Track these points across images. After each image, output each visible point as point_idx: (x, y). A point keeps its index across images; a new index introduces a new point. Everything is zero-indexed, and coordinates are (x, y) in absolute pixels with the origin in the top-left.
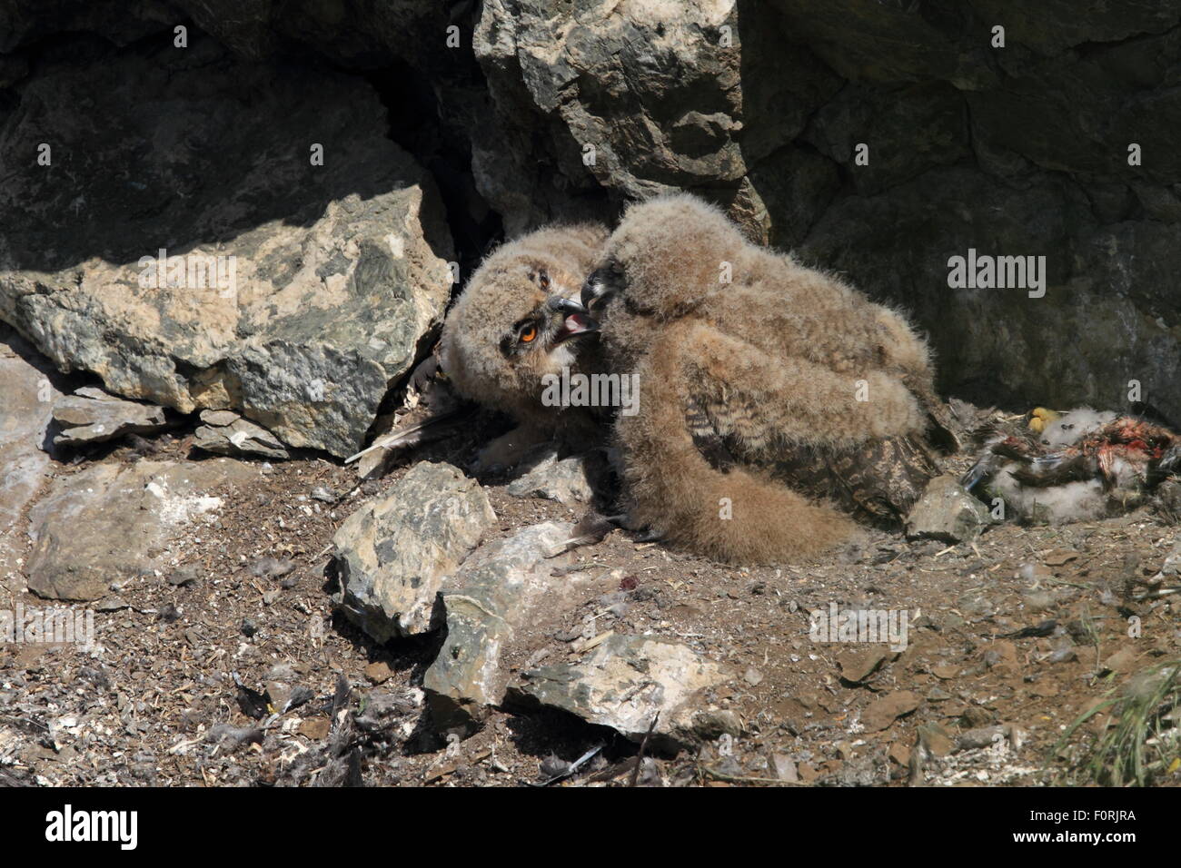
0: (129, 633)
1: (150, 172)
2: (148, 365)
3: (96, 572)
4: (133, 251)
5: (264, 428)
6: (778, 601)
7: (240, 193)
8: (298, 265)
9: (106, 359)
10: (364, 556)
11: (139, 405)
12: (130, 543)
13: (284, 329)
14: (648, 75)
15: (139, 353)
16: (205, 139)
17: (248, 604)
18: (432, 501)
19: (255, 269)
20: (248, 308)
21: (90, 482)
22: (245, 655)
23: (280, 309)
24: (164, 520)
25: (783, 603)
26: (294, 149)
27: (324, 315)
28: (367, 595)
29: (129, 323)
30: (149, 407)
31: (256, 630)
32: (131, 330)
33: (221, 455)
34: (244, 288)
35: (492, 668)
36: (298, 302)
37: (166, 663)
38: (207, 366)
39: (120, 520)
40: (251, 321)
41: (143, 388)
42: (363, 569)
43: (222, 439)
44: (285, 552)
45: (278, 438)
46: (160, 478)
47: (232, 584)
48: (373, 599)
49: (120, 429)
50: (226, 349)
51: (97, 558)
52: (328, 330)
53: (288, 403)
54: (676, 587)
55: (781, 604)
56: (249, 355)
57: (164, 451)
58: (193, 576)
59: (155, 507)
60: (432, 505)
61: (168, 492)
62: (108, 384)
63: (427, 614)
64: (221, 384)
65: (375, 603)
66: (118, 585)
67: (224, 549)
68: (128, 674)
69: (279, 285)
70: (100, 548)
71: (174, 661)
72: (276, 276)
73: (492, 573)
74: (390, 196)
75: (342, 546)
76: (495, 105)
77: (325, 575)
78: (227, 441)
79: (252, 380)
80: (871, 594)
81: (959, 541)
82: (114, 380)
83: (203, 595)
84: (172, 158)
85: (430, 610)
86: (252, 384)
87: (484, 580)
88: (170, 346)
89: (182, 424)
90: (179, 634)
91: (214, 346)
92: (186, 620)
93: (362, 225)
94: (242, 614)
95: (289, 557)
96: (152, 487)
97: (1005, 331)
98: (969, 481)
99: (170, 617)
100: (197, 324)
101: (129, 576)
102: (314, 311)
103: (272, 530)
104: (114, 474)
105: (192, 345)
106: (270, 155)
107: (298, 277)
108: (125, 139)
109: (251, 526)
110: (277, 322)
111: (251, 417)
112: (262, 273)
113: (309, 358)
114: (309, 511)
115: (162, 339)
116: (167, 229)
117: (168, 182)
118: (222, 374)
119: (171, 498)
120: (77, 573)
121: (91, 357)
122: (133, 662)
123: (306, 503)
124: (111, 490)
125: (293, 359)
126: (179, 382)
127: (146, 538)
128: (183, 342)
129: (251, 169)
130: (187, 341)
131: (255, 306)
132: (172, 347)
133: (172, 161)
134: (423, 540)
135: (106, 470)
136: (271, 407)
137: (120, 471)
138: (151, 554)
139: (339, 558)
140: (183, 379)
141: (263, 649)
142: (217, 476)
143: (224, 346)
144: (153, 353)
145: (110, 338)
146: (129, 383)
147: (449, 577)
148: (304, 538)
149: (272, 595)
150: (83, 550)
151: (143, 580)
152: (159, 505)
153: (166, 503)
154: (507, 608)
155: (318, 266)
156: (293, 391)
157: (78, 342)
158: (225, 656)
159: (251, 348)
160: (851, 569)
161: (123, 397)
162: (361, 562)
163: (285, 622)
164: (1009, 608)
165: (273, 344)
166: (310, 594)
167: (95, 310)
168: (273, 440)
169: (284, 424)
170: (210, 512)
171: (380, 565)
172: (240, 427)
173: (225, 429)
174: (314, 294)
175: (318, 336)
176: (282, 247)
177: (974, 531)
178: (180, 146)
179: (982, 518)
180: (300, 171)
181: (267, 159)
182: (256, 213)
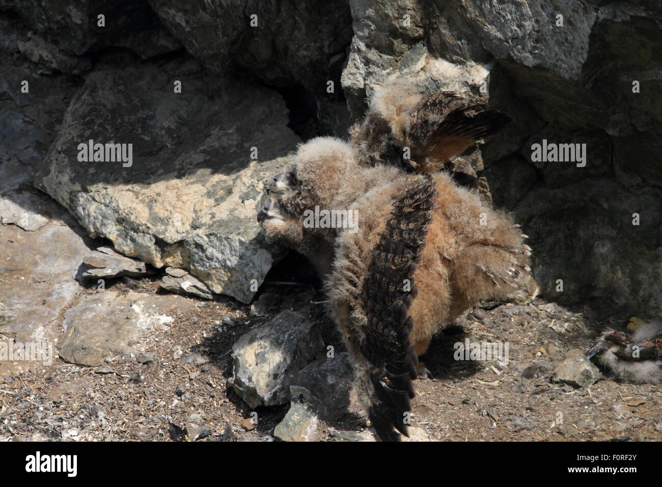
0: (113, 387)
1: (153, 130)
2: (140, 238)
3: (98, 351)
5: (201, 281)
6: (476, 409)
7: (202, 148)
8: (229, 192)
9: (117, 233)
10: (249, 358)
11: (132, 261)
12: (119, 337)
13: (218, 227)
15: (135, 231)
16: (186, 116)
17: (181, 378)
18: (290, 332)
19: (205, 191)
20: (199, 213)
21: (100, 300)
22: (176, 406)
23: (217, 215)
24: (139, 326)
25: (479, 411)
26: (234, 127)
27: (241, 222)
28: (248, 381)
29: (132, 214)
30: (138, 262)
31: (184, 393)
32: (133, 218)
33: (175, 294)
34: (198, 201)
35: (313, 429)
36: (228, 213)
37: (131, 406)
38: (173, 243)
39: (114, 323)
40: (200, 221)
41: (135, 251)
42: (247, 366)
43: (176, 284)
44: (205, 351)
45: (208, 287)
46: (140, 302)
47: (173, 366)
48: (251, 383)
49: (120, 273)
50: (184, 235)
51: (99, 343)
52: (242, 230)
53: (216, 268)
54: (420, 394)
56: (196, 239)
57: (143, 288)
58: (152, 359)
59: (135, 318)
60: (289, 334)
61: (143, 311)
62: (116, 247)
63: (280, 395)
64: (179, 253)
65: (252, 386)
66: (109, 359)
67: (171, 346)
68: (109, 410)
69: (218, 201)
70: (101, 338)
71: (136, 406)
72: (217, 197)
73: (319, 376)
74: (285, 159)
75: (237, 351)
76: (349, 115)
77: (225, 366)
78: (179, 286)
79: (197, 253)
80: (529, 411)
81: (581, 387)
82: (120, 245)
83: (156, 371)
86: (197, 256)
87: (314, 379)
89: (155, 273)
90: (140, 391)
91: (177, 232)
92: (145, 383)
93: (268, 174)
94: (177, 383)
95: (207, 354)
96: (135, 307)
97: (620, 272)
98: (590, 354)
99: (136, 381)
100: (170, 219)
101: (116, 355)
102: (236, 218)
103: (199, 338)
104: (114, 297)
105: (166, 230)
106: (221, 129)
107: (229, 199)
108: (141, 111)
109: (187, 335)
110: (215, 222)
111: (194, 274)
112: (209, 194)
113: (230, 245)
114: (220, 330)
115: (149, 225)
116: (159, 163)
117: (162, 138)
118: (180, 248)
119: (144, 314)
120: (87, 350)
121: (108, 230)
122: (113, 403)
123: (220, 325)
124: (111, 306)
125: (221, 244)
126: (156, 250)
127: (128, 335)
128: (161, 228)
129: (209, 135)
130: (163, 228)
131: (203, 212)
132: (154, 230)
133: (166, 126)
134: (283, 353)
135: (110, 295)
136: (206, 269)
137: (118, 296)
138: (130, 344)
139: (234, 358)
140: (158, 249)
141: (186, 404)
142: (171, 305)
143: (183, 233)
144: (143, 232)
145: (120, 221)
146: (128, 247)
147: (294, 375)
148: (217, 344)
149: (195, 374)
150: (92, 338)
151: (123, 358)
152: (137, 317)
153: (141, 316)
154: (325, 396)
155: (241, 194)
156: (219, 262)
157: (102, 221)
158: (165, 406)
159: (198, 235)
160: (519, 396)
161: (124, 255)
162: (247, 362)
163: (200, 390)
164: (604, 427)
165: (211, 234)
166: (216, 377)
167: (114, 204)
168: (205, 288)
169: (212, 280)
170: (165, 324)
171: (257, 364)
172: (188, 279)
173: (179, 279)
174: (237, 209)
175: (237, 233)
176: (222, 181)
177: (590, 382)
178: (171, 118)
179: (595, 375)
180: (237, 140)
181: (219, 131)
182: (209, 161)
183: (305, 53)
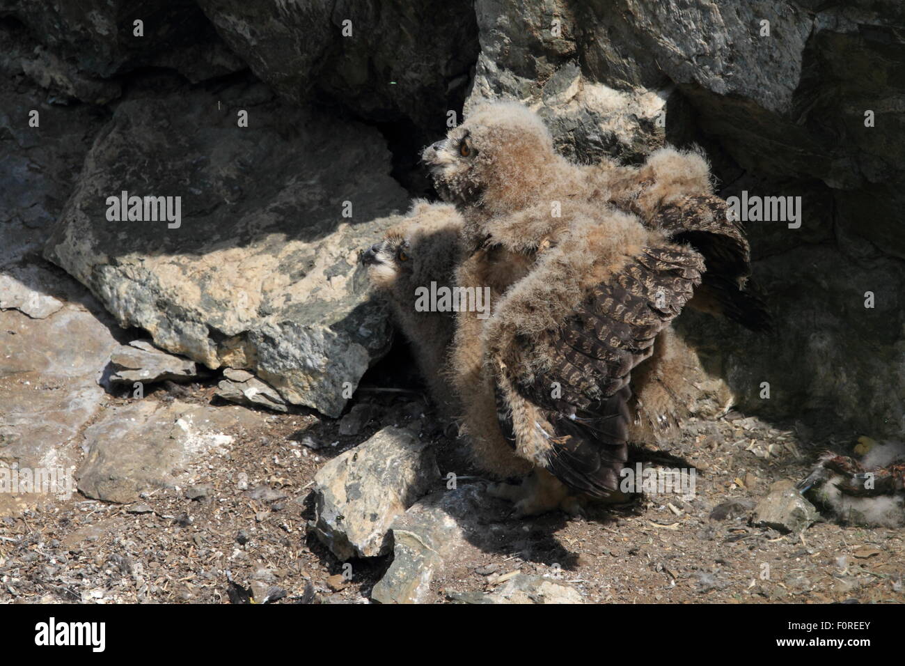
0: (151, 531)
1: (206, 181)
2: (187, 329)
3: (131, 482)
4: (186, 241)
5: (271, 387)
6: (648, 562)
7: (273, 205)
8: (311, 265)
9: (156, 321)
10: (336, 493)
11: (177, 359)
12: (159, 463)
13: (294, 313)
14: (594, 150)
15: (182, 319)
16: (251, 161)
17: (244, 519)
18: (393, 457)
19: (278, 264)
20: (269, 294)
21: (134, 413)
22: (237, 558)
23: (294, 297)
24: (186, 448)
25: (651, 565)
26: (317, 177)
27: (327, 306)
28: (335, 523)
29: (177, 295)
30: (186, 362)
31: (248, 540)
32: (178, 301)
33: (236, 404)
34: (268, 278)
35: (425, 589)
36: (308, 294)
37: (177, 558)
38: (233, 335)
39: (153, 445)
40: (270, 305)
41: (181, 346)
42: (335, 503)
43: (238, 391)
44: (277, 483)
45: (281, 396)
46: (188, 416)
47: (233, 503)
48: (339, 526)
49: (161, 376)
50: (249, 324)
51: (132, 472)
52: (328, 318)
53: (291, 370)
54: (571, 543)
55: (650, 565)
56: (265, 329)
57: (193, 396)
58: (204, 494)
59: (182, 437)
60: (392, 460)
61: (192, 428)
62: (156, 340)
63: (379, 542)
64: (241, 349)
65: (341, 530)
66: (146, 494)
67: (230, 476)
68: (146, 563)
69: (295, 279)
70: (136, 464)
71: (183, 557)
72: (293, 272)
73: (433, 517)
74: (386, 220)
75: (320, 483)
77: (305, 504)
78: (241, 394)
79: (266, 349)
80: (719, 564)
81: (791, 531)
82: (161, 338)
83: (210, 510)
84: (223, 173)
85: (382, 540)
86: (266, 353)
87: (426, 521)
88: (206, 317)
89: (209, 376)
90: (189, 537)
91: (239, 320)
92: (195, 527)
93: (363, 241)
94: (239, 527)
95: (279, 488)
96: (181, 422)
97: (844, 375)
98: (804, 486)
99: (183, 523)
100: (229, 302)
101: (155, 488)
102: (319, 301)
103: (268, 465)
104: (153, 409)
105: (223, 318)
106: (299, 179)
107: (310, 274)
108: (189, 154)
109: (253, 461)
110: (290, 307)
111: (263, 378)
112: (283, 269)
113: (311, 337)
114: (298, 454)
115: (200, 310)
116: (215, 226)
117: (218, 191)
118: (244, 342)
119: (194, 432)
120: (116, 481)
121: (145, 318)
122: (151, 554)
123: (297, 448)
124: (148, 421)
125: (299, 337)
126: (210, 344)
127: (172, 460)
128: (217, 314)
129: (282, 188)
130: (220, 314)
131: (275, 293)
132: (208, 317)
133: (224, 175)
134: (383, 485)
135: (147, 407)
136: (278, 371)
137: (158, 407)
138: (174, 474)
139: (317, 493)
140: (213, 343)
141: (252, 555)
142: (231, 419)
143: (247, 321)
144: (193, 321)
145: (161, 305)
146: (171, 341)
147: (399, 516)
148: (293, 474)
149: (263, 515)
150: (123, 464)
151: (165, 492)
152: (184, 437)
153: (190, 435)
154: (441, 545)
155: (326, 268)
156: (297, 361)
157: (136, 305)
158: (222, 557)
159: (268, 325)
160: (706, 543)
161: (165, 351)
162: (334, 497)
163: (270, 536)
164: (822, 586)
165: (285, 323)
166: (292, 517)
167: (152, 282)
168: (277, 397)
169: (287, 386)
170: (223, 446)
171: (348, 501)
172: (253, 384)
173: (241, 385)
174: (321, 289)
175: (321, 321)
176: (300, 250)
177: (803, 525)
178: (231, 164)
179: (811, 516)
180: (320, 194)
181: (296, 182)
182: (283, 222)
183: (415, 75)
